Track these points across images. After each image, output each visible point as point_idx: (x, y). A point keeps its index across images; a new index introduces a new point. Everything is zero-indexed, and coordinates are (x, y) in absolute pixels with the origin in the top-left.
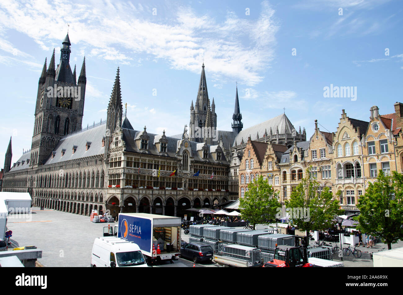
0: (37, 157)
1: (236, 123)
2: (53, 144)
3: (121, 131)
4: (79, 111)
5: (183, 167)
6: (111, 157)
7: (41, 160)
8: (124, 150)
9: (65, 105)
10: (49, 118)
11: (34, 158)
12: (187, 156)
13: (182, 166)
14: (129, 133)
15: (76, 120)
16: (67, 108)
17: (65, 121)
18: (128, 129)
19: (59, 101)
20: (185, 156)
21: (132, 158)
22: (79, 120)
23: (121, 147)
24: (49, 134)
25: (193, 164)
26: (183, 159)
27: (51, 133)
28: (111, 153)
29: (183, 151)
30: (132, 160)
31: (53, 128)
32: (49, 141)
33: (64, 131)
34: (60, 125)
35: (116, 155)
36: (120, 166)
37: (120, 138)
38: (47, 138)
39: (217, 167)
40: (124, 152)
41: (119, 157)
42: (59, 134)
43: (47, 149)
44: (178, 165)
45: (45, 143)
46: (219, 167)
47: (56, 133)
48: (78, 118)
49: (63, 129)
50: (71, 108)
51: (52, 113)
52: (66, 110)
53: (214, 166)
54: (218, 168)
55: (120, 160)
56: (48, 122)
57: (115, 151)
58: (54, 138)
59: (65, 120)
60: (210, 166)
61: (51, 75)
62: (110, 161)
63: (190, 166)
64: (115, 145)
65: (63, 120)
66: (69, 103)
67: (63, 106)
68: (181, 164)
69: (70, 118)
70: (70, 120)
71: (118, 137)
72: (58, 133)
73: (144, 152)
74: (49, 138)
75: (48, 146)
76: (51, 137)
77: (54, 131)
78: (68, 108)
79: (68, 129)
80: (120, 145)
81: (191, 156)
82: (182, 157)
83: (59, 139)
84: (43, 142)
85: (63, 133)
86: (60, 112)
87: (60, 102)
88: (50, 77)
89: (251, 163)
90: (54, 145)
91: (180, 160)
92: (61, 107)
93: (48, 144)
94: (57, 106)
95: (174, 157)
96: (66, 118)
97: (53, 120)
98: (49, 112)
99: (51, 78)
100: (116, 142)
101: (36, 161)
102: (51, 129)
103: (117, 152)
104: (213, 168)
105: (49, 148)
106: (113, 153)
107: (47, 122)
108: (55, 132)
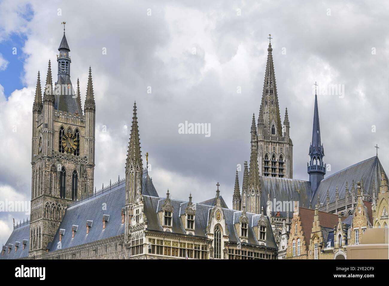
0: (40, 236)
1: (315, 164)
2: (59, 215)
3: (141, 200)
4: (89, 158)
5: (215, 253)
6: (132, 240)
7: (46, 243)
8: (145, 229)
9: (71, 149)
10: (51, 171)
11: (36, 239)
12: (220, 234)
13: (214, 250)
14: (150, 203)
15: (86, 175)
16: (73, 154)
17: (72, 177)
18: (149, 196)
19: (63, 143)
20: (218, 234)
21: (155, 240)
22: (90, 174)
23: (142, 224)
24: (53, 199)
25: (227, 248)
26: (215, 239)
27: (56, 196)
28: (132, 234)
29: (214, 225)
30: (155, 244)
31: (58, 187)
32: (54, 210)
33: (71, 194)
34: (67, 183)
35: (137, 237)
36: (142, 253)
37: (141, 209)
38: (51, 206)
39: (260, 252)
40: (146, 231)
41: (140, 240)
42: (66, 198)
43: (51, 224)
44: (208, 250)
45: (49, 212)
46: (262, 252)
47: (61, 197)
48: (89, 170)
49: (71, 190)
50: (78, 155)
51: (55, 162)
52: (72, 158)
53: (256, 251)
54: (261, 254)
55: (142, 243)
56: (51, 177)
57: (136, 231)
58: (59, 206)
59: (72, 174)
60: (251, 251)
61: (49, 101)
62: (131, 246)
63: (224, 250)
64: (135, 221)
65: (70, 175)
66: (75, 145)
67: (67, 152)
68: (212, 248)
69: (78, 172)
70: (78, 174)
71: (139, 210)
72: (64, 198)
73: (168, 231)
74: (53, 204)
75: (52, 219)
76: (56, 204)
77: (59, 193)
78: (75, 154)
79: (76, 190)
80: (141, 221)
81: (225, 234)
82: (214, 236)
83: (65, 208)
84: (46, 212)
85: (71, 196)
86: (65, 161)
87: (64, 145)
88: (48, 104)
89: (298, 246)
90: (61, 217)
91: (211, 242)
92: (65, 153)
93: (53, 216)
94: (60, 151)
95: (204, 237)
96: (73, 171)
97: (57, 174)
98: (50, 161)
99: (50, 106)
100: (137, 216)
101: (38, 244)
102: (55, 190)
103: (138, 232)
104: (255, 253)
105: (54, 222)
106: (134, 233)
107: (49, 177)
108: (60, 195)
